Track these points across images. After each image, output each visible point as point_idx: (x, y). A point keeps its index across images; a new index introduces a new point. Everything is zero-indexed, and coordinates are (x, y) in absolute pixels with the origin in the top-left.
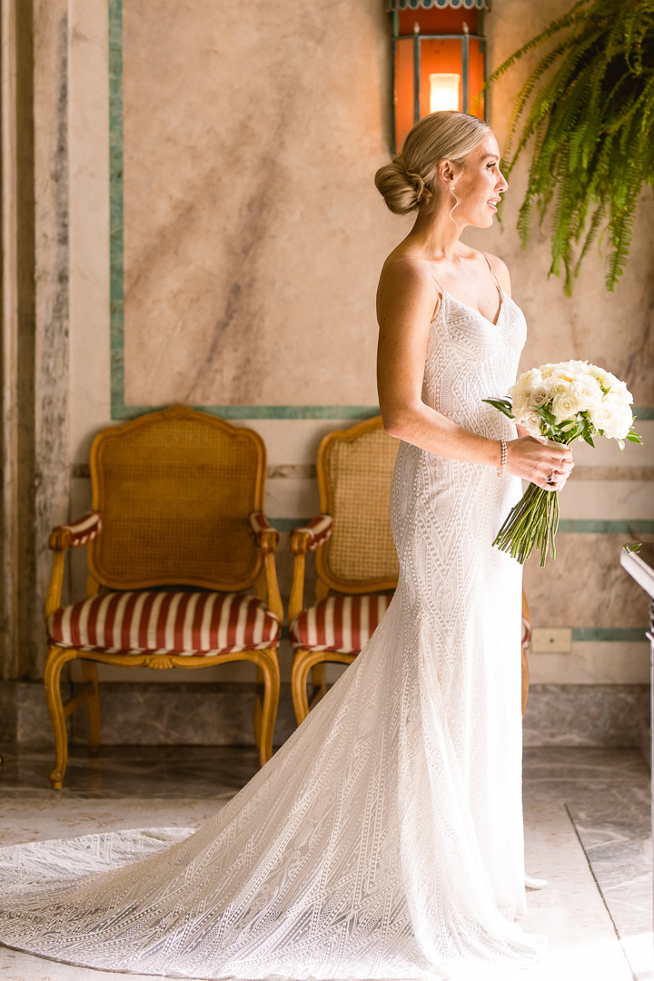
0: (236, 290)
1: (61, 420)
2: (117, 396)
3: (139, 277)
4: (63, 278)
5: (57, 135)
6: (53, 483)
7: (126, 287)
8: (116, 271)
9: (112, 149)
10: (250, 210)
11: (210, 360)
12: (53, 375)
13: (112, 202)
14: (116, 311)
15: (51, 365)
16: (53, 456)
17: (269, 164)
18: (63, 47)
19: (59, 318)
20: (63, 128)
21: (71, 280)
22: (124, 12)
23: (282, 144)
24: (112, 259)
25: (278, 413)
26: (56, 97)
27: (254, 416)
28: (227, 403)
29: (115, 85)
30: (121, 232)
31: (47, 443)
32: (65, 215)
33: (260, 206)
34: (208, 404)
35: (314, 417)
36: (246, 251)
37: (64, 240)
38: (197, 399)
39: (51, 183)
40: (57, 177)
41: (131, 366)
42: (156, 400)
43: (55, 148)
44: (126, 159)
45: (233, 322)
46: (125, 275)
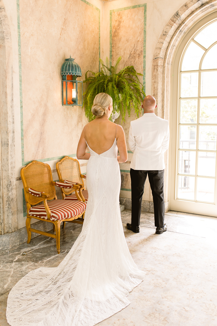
0: (42, 134)
1: (14, 167)
2: (23, 160)
3: (26, 131)
4: (13, 132)
5: (11, 96)
6: (13, 183)
7: (24, 134)
8: (22, 130)
9: (20, 100)
10: (43, 116)
11: (38, 149)
12: (12, 156)
13: (21, 113)
14: (22, 139)
15: (12, 154)
16: (13, 177)
17: (46, 105)
18: (12, 74)
19: (13, 142)
20: (12, 94)
21: (15, 133)
22: (22, 67)
23: (48, 101)
24: (21, 127)
25: (48, 160)
26: (11, 86)
27: (45, 161)
28: (41, 159)
29: (21, 85)
30: (23, 121)
31: (12, 173)
32: (13, 116)
33: (45, 114)
34: (38, 159)
35: (53, 160)
36: (43, 125)
37: (13, 123)
38: (36, 159)
39: (11, 108)
40: (12, 107)
41: (25, 152)
42: (30, 160)
43: (11, 100)
44: (23, 103)
45: (41, 141)
46: (24, 131)
